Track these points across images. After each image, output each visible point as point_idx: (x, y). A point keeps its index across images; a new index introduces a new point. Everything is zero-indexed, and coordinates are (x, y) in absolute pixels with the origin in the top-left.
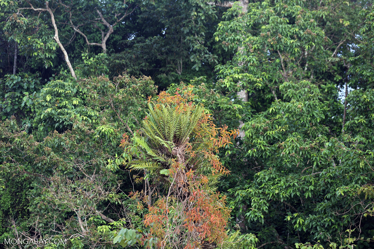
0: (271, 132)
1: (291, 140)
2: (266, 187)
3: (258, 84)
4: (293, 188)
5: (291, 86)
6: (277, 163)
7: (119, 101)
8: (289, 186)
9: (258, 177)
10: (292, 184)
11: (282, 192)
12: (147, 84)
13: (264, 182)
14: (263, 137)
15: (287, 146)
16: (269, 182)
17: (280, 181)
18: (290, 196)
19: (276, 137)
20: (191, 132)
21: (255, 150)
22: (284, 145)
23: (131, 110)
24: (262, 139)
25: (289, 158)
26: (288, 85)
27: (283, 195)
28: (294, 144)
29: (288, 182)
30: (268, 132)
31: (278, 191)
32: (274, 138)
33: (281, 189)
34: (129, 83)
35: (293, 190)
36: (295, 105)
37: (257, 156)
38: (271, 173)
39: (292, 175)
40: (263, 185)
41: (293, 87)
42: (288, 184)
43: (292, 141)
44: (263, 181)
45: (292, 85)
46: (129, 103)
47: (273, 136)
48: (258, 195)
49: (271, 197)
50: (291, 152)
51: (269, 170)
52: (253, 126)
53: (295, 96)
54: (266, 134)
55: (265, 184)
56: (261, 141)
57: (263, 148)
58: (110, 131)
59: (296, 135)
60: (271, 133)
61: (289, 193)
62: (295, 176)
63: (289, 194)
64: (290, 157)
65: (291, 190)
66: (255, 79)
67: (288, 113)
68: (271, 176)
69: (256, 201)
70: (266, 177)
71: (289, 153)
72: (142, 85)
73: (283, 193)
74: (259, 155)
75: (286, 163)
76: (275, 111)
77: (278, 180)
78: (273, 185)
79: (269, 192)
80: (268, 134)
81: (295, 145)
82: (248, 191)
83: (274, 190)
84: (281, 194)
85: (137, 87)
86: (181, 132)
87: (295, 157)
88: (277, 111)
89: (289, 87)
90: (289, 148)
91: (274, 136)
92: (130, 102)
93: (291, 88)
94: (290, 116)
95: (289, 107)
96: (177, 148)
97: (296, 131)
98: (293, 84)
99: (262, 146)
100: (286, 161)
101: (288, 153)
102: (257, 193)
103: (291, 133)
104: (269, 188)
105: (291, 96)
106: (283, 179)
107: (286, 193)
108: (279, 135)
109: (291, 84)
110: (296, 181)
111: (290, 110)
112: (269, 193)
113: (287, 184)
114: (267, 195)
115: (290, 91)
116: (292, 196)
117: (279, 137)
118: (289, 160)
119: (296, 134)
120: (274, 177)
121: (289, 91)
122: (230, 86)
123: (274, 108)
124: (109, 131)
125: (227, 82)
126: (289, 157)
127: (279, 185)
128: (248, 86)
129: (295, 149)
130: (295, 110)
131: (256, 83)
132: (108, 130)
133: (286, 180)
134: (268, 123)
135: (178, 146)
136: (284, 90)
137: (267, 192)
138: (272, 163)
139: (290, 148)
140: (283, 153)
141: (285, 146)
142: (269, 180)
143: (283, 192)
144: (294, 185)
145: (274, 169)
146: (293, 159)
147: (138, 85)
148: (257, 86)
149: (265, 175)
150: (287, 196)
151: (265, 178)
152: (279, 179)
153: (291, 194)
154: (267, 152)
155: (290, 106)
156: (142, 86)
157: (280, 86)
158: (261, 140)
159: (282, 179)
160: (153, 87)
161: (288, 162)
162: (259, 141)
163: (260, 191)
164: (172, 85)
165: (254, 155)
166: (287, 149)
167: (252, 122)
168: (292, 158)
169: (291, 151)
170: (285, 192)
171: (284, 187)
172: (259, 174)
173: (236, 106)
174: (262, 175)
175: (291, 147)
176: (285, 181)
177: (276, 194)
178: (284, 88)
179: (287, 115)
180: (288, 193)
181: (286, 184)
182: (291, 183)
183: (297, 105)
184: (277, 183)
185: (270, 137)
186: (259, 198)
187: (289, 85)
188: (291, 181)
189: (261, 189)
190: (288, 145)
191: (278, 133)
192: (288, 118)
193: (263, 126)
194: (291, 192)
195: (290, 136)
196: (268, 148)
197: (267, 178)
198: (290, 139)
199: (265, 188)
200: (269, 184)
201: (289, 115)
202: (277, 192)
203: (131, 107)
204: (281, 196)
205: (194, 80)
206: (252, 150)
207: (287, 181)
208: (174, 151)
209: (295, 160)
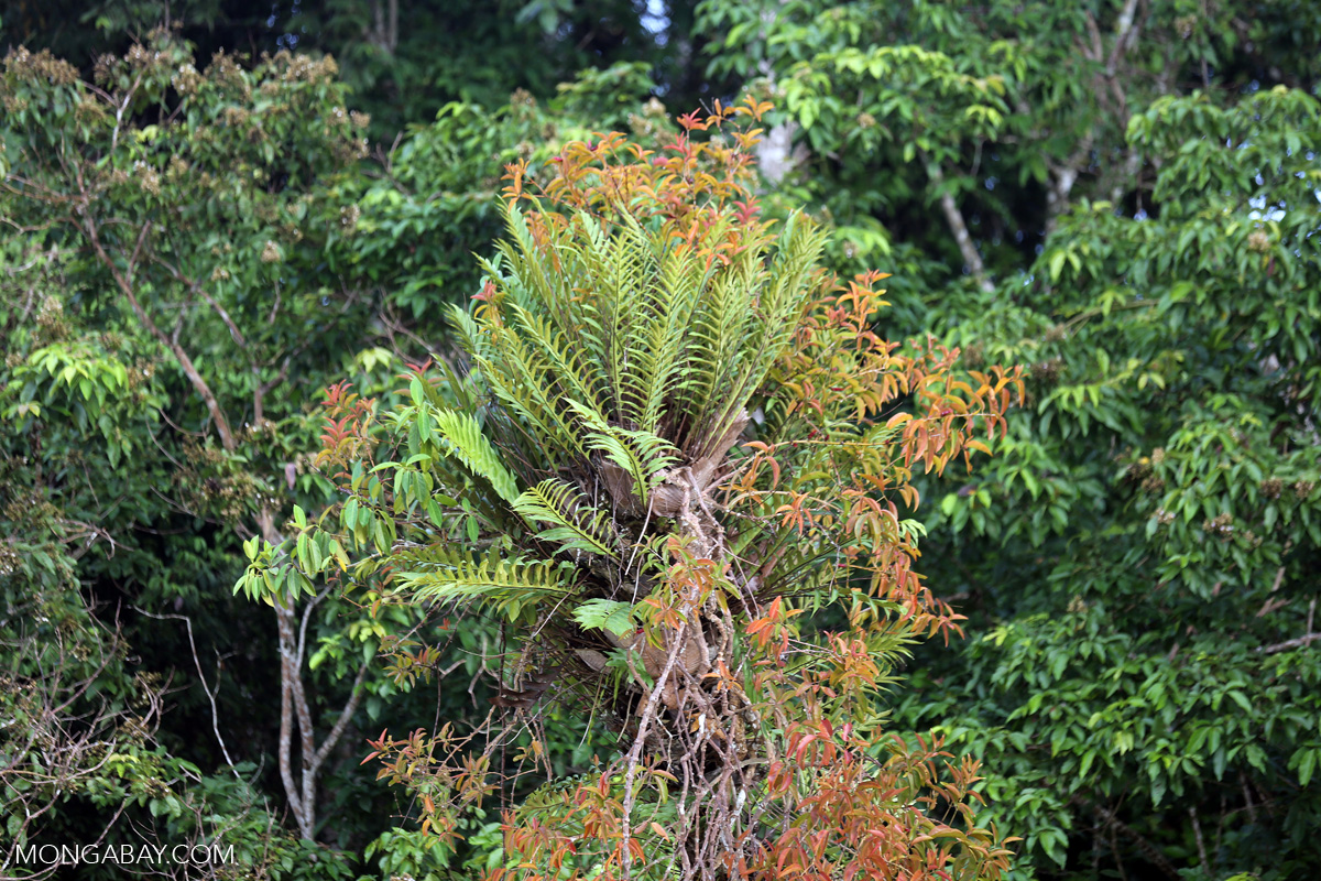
0: (1079, 393)
1: (1206, 442)
2: (1055, 715)
3: (982, 110)
4: (1219, 720)
5: (1200, 122)
6: (1115, 573)
7: (142, 202)
8: (1202, 710)
9: (995, 655)
10: (1218, 697)
11: (1153, 744)
12: (307, 105)
13: (1038, 686)
14: (1027, 418)
15: (1180, 476)
16: (1069, 684)
17: (1139, 678)
18: (1207, 771)
19: (1111, 423)
20: (761, 377)
21: (986, 498)
22: (1162, 470)
23: (215, 257)
24: (1025, 431)
25: (1199, 547)
26: (1181, 113)
27: (1161, 762)
28: (1227, 465)
29: (1190, 688)
30: (1063, 392)
31: (1130, 738)
32: (1095, 424)
33: (1148, 730)
34: (202, 95)
35: (1223, 738)
36: (1230, 230)
37: (994, 531)
38: (1082, 634)
39: (1211, 648)
40: (1035, 703)
41: (1212, 125)
42: (1191, 701)
43: (1216, 443)
44: (1030, 678)
45: (1207, 115)
46: (204, 213)
47: (1091, 417)
48: (1006, 763)
49: (1088, 775)
50: (1209, 511)
51: (1068, 618)
52: (972, 354)
53: (1226, 180)
54: (1052, 406)
55: (1047, 700)
56: (1020, 446)
57: (1031, 484)
58: (106, 380)
59: (1228, 412)
60: (1079, 399)
61: (1200, 752)
62: (1228, 650)
63: (1199, 759)
64: (1207, 536)
65: (1208, 735)
66: (961, 82)
67: (1187, 279)
68: (1085, 650)
69: (995, 796)
70: (1052, 653)
71: (1201, 515)
72: (284, 107)
73: (1165, 750)
74: (1005, 528)
75: (1179, 577)
76: (1085, 269)
77: (1124, 675)
78: (1099, 700)
79: (1071, 743)
80: (1064, 404)
81: (1236, 469)
82: (939, 735)
83: (1107, 732)
84: (1152, 755)
85: (257, 121)
86: (705, 379)
87: (1233, 542)
88: (1092, 268)
89: (1189, 126)
90: (1200, 486)
91: (1098, 416)
92: (211, 211)
93: (1198, 133)
94: (1201, 297)
95: (1195, 241)
96: (683, 475)
97: (1227, 387)
98: (1214, 111)
99: (1026, 474)
100: (1184, 560)
101: (1190, 512)
102: (1001, 747)
103: (1201, 399)
104: (1070, 720)
105: (1205, 177)
106: (1155, 669)
107: (1178, 754)
108: (1121, 407)
109: (1198, 110)
110: (1240, 683)
111: (1204, 263)
112: (1071, 752)
113: (1189, 700)
114: (1059, 761)
115: (1195, 152)
116: (1219, 771)
117: (1125, 421)
118: (1200, 556)
119: (1228, 404)
120: (1102, 656)
121: (1188, 147)
122: (817, 123)
123: (1077, 251)
124: (99, 379)
125: (802, 97)
126: (1198, 536)
127: (1136, 702)
128: (922, 120)
129: (1234, 490)
130: (1232, 262)
131: (969, 104)
132: (94, 373)
133: (1180, 678)
134: (1056, 339)
135: (687, 462)
136: (1158, 144)
137: (1059, 743)
138: (1080, 575)
139: (1205, 487)
140: (1164, 513)
141: (1171, 475)
142: (1070, 673)
143: (1162, 743)
144: (1228, 705)
145: (1099, 609)
146: (1224, 548)
147: (261, 106)
148: (974, 121)
149: (1043, 646)
150: (1189, 769)
151: (1041, 665)
152: (1133, 670)
153: (1209, 758)
154: (1054, 511)
155: (1204, 239)
156: (280, 113)
157: (1134, 121)
158: (1017, 438)
159: (1147, 668)
160: (342, 120)
161: (1192, 566)
162: (1008, 445)
163: (1020, 739)
164: (449, 113)
165: (980, 523)
166: (1188, 493)
167: (959, 335)
168: (1215, 548)
169: (1208, 505)
170: (1173, 748)
171: (1169, 716)
172: (1000, 635)
173: (854, 241)
174: (1027, 642)
175: (1212, 478)
176: (1172, 683)
177: (1117, 756)
178: (1155, 133)
179: (1180, 292)
180: (1193, 752)
181: (1180, 698)
182: (1209, 690)
183: (1241, 234)
184: (1122, 694)
185: (1072, 420)
186: (1012, 781)
187: (1190, 116)
188: (1211, 681)
189: (1017, 725)
190: (1189, 470)
191: (1118, 397)
192: (1187, 307)
193: (1031, 356)
194: (1214, 746)
195: (1198, 416)
196: (1062, 485)
197: (1059, 664)
198: (1197, 431)
199: (1048, 721)
200: (1069, 696)
201: (1192, 295)
202: (1124, 743)
203: (212, 240)
204: (1154, 771)
205: (578, 87)
206: (963, 498)
207: (1185, 682)
208: (663, 493)
209: (1237, 555)
